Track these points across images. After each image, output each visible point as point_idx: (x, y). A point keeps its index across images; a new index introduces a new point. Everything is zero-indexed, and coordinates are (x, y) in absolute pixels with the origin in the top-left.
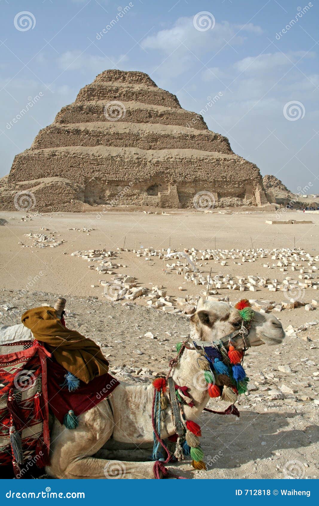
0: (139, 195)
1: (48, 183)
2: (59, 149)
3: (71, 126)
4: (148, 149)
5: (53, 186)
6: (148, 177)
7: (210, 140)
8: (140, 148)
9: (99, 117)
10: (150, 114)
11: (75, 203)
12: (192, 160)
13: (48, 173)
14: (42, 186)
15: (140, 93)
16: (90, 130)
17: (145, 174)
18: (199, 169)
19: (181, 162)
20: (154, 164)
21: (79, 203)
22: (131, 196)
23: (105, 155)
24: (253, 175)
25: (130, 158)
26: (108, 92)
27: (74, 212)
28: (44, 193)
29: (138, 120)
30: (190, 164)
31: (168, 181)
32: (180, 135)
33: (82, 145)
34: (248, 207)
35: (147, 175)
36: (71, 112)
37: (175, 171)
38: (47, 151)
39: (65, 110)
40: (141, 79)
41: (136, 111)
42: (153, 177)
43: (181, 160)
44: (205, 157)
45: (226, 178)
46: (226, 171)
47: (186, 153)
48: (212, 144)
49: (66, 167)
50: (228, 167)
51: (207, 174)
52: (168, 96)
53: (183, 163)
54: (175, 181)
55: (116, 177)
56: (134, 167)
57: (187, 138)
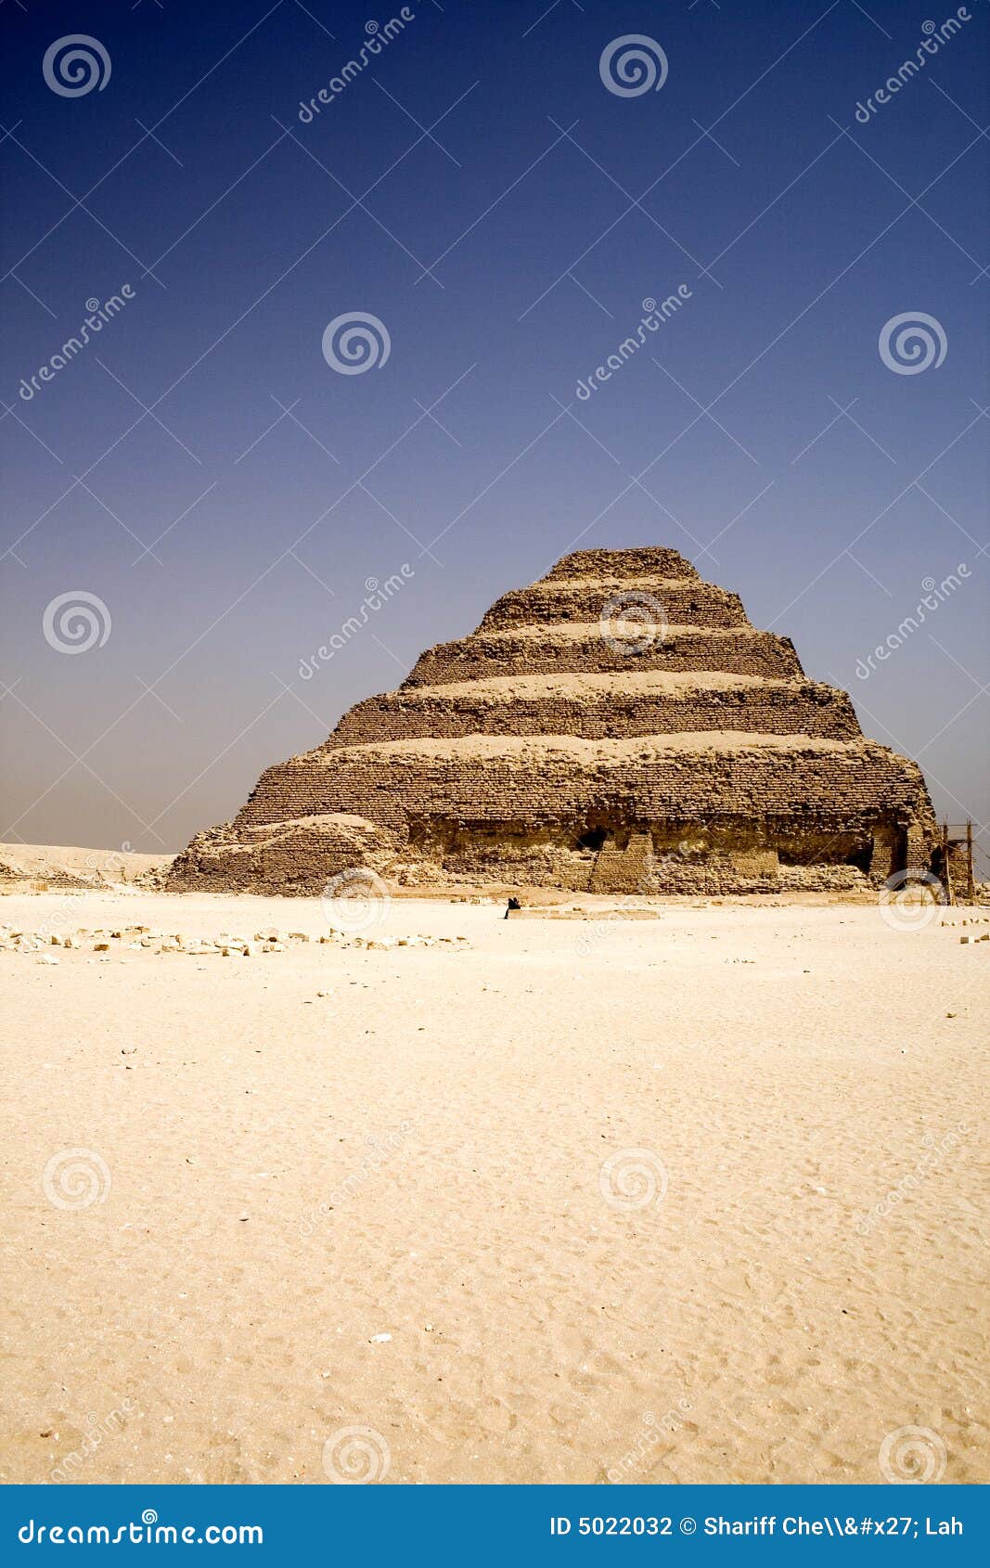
1: (304, 826)
5: (311, 834)
6: (571, 809)
12: (705, 761)
13: (324, 804)
17: (565, 802)
18: (722, 783)
25: (530, 762)
30: (697, 770)
35: (568, 803)
37: (649, 793)
42: (584, 809)
43: (673, 762)
44: (747, 750)
45: (805, 807)
46: (807, 786)
47: (695, 743)
48: (790, 713)
49: (367, 790)
50: (816, 774)
51: (745, 798)
52: (706, 598)
53: (677, 769)
54: (645, 818)
55: (486, 812)
56: (538, 784)
57: (714, 702)
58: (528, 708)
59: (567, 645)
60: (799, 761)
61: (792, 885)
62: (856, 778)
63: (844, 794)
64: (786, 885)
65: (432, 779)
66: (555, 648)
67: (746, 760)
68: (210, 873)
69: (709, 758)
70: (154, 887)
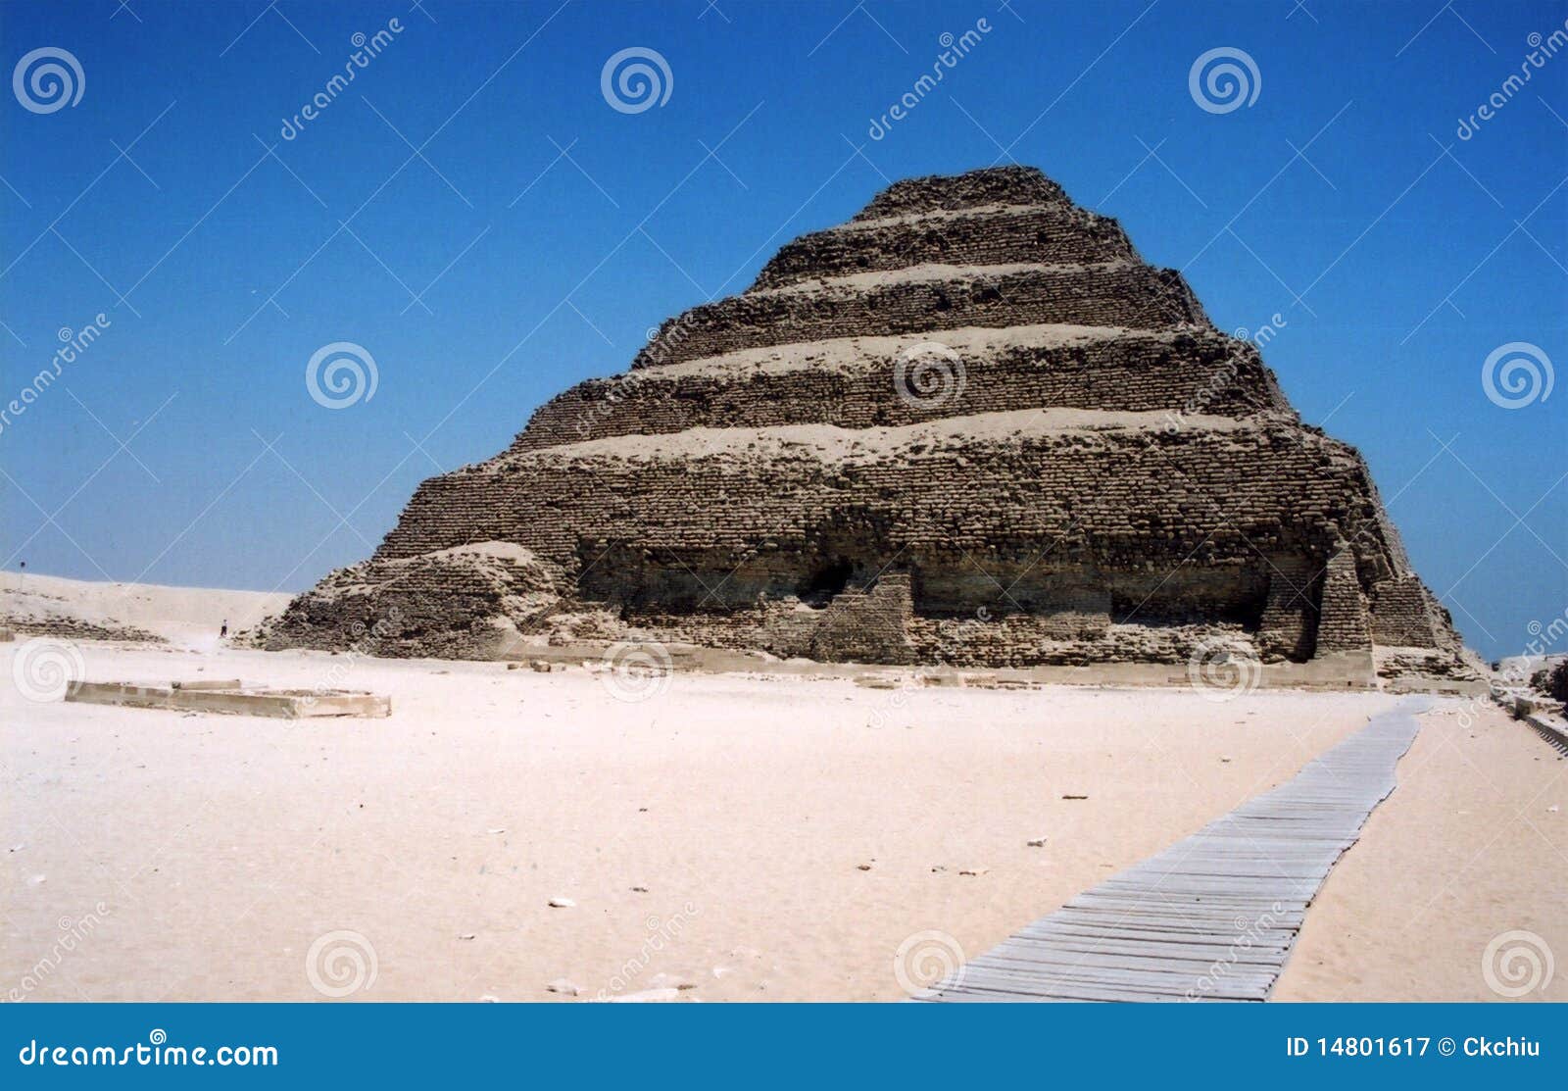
6: (797, 530)
17: (789, 520)
18: (1025, 486)
19: (953, 460)
25: (752, 462)
35: (794, 521)
42: (817, 529)
43: (954, 455)
44: (1071, 433)
45: (1156, 523)
46: (1162, 488)
47: (996, 427)
48: (1155, 377)
49: (534, 507)
50: (1179, 468)
51: (1060, 510)
52: (1060, 223)
53: (959, 467)
54: (905, 543)
55: (681, 536)
56: (757, 494)
57: (1039, 364)
58: (771, 387)
59: (850, 298)
60: (1153, 447)
61: (1127, 653)
62: (1243, 473)
63: (1221, 501)
64: (1117, 651)
65: (618, 490)
66: (832, 305)
67: (1067, 450)
68: (318, 623)
69: (1011, 447)
70: (257, 641)
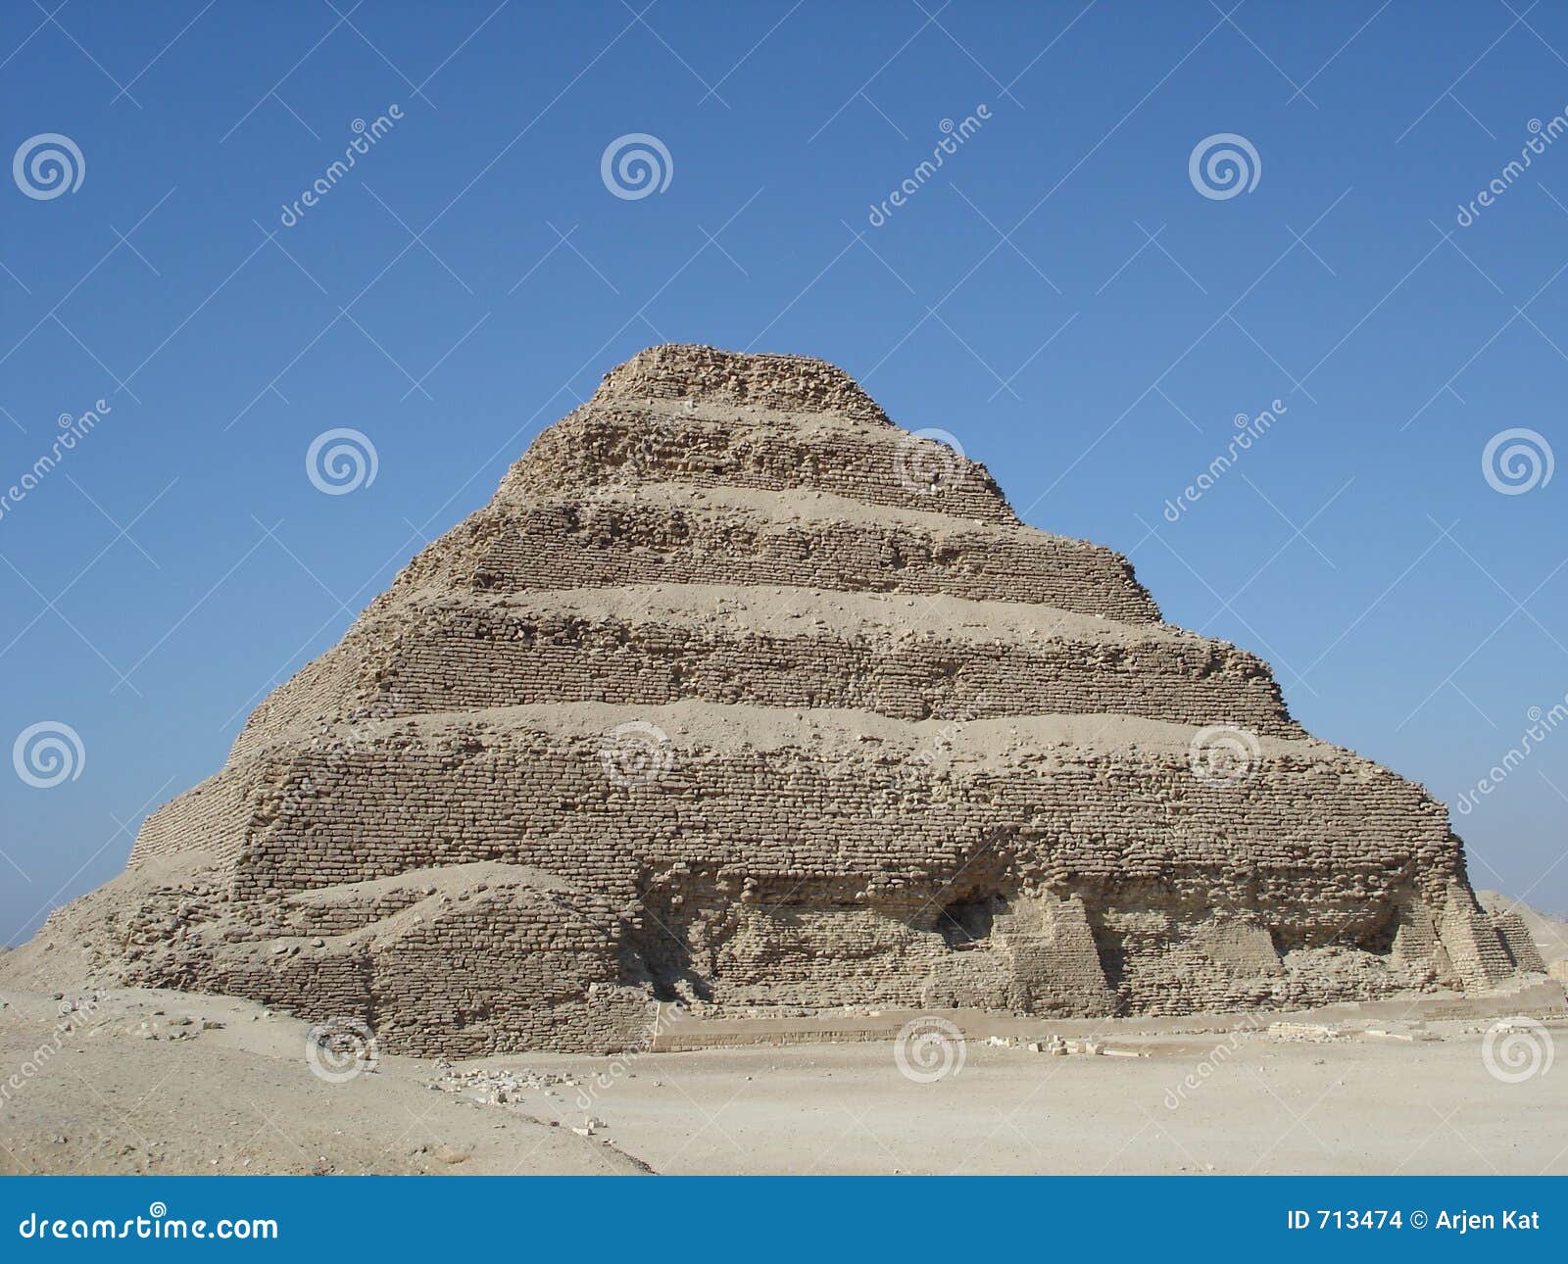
0: (902, 953)
1: (460, 893)
2: (489, 714)
3: (540, 604)
4: (916, 718)
5: (490, 910)
6: (945, 854)
7: (1195, 672)
8: (881, 712)
9: (661, 561)
10: (897, 551)
11: (610, 1003)
12: (1140, 770)
13: (448, 841)
14: (427, 912)
15: (833, 454)
16: (635, 625)
17: (932, 841)
18: (1176, 810)
19: (1092, 776)
20: (967, 791)
21: (631, 1001)
22: (867, 955)
23: (728, 746)
24: (1425, 836)
25: (846, 762)
26: (680, 445)
27: (608, 1053)
28: (448, 951)
29: (842, 577)
30: (1133, 787)
31: (1037, 877)
32: (1057, 649)
33: (603, 698)
34: (1424, 997)
35: (939, 844)
36: (523, 535)
37: (1068, 825)
38: (437, 727)
39: (496, 524)
40: (821, 392)
41: (830, 534)
49: (540, 810)
54: (1076, 873)
